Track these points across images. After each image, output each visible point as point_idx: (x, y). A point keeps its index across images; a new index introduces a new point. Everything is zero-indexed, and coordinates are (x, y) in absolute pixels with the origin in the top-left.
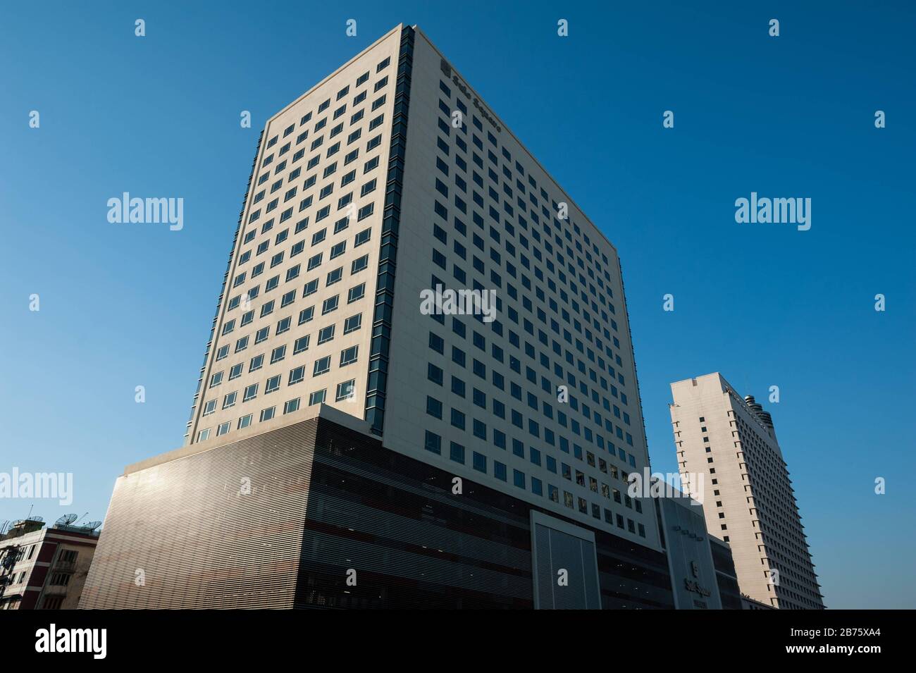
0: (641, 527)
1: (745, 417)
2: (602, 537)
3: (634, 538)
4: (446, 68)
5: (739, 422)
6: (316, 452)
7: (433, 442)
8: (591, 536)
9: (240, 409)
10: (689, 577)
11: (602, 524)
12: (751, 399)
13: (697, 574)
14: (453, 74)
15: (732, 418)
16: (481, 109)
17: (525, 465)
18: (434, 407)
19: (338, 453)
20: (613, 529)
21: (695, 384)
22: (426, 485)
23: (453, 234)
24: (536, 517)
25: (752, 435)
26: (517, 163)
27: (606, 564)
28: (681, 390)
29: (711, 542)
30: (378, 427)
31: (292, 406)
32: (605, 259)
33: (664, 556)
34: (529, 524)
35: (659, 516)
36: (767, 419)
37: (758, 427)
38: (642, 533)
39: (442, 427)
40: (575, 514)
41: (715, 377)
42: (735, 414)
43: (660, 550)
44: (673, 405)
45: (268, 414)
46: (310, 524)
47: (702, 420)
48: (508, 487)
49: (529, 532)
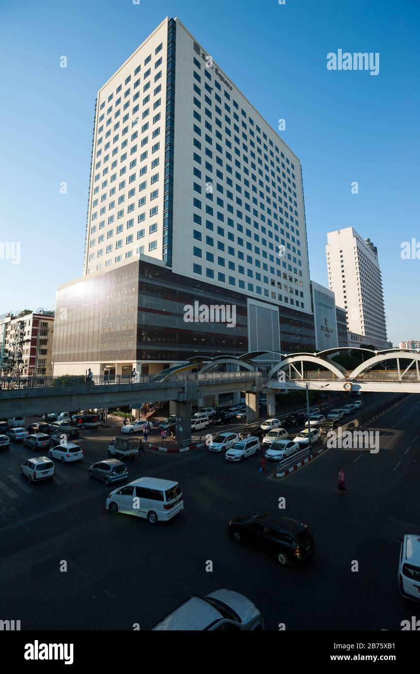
0: (302, 304)
1: (363, 250)
2: (283, 309)
3: (299, 309)
4: (197, 48)
5: (360, 252)
6: (140, 276)
7: (197, 269)
8: (277, 309)
9: (105, 257)
10: (324, 325)
11: (283, 303)
12: (369, 240)
13: (327, 323)
14: (202, 52)
15: (356, 250)
16: (220, 75)
17: (245, 278)
18: (197, 252)
19: (150, 276)
20: (288, 305)
21: (339, 233)
22: (195, 289)
23: (205, 158)
24: (249, 301)
25: (365, 258)
26: (242, 110)
27: (283, 321)
28: (332, 236)
29: (336, 309)
30: (169, 263)
31: (129, 254)
32: (293, 167)
33: (313, 316)
34: (246, 304)
35: (312, 298)
36: (375, 250)
37: (369, 255)
38: (303, 306)
39: (203, 262)
40: (269, 299)
41: (350, 229)
42: (358, 248)
43: (311, 313)
44: (327, 244)
45: (118, 259)
46: (140, 309)
47: (341, 251)
48: (236, 288)
49: (246, 308)
